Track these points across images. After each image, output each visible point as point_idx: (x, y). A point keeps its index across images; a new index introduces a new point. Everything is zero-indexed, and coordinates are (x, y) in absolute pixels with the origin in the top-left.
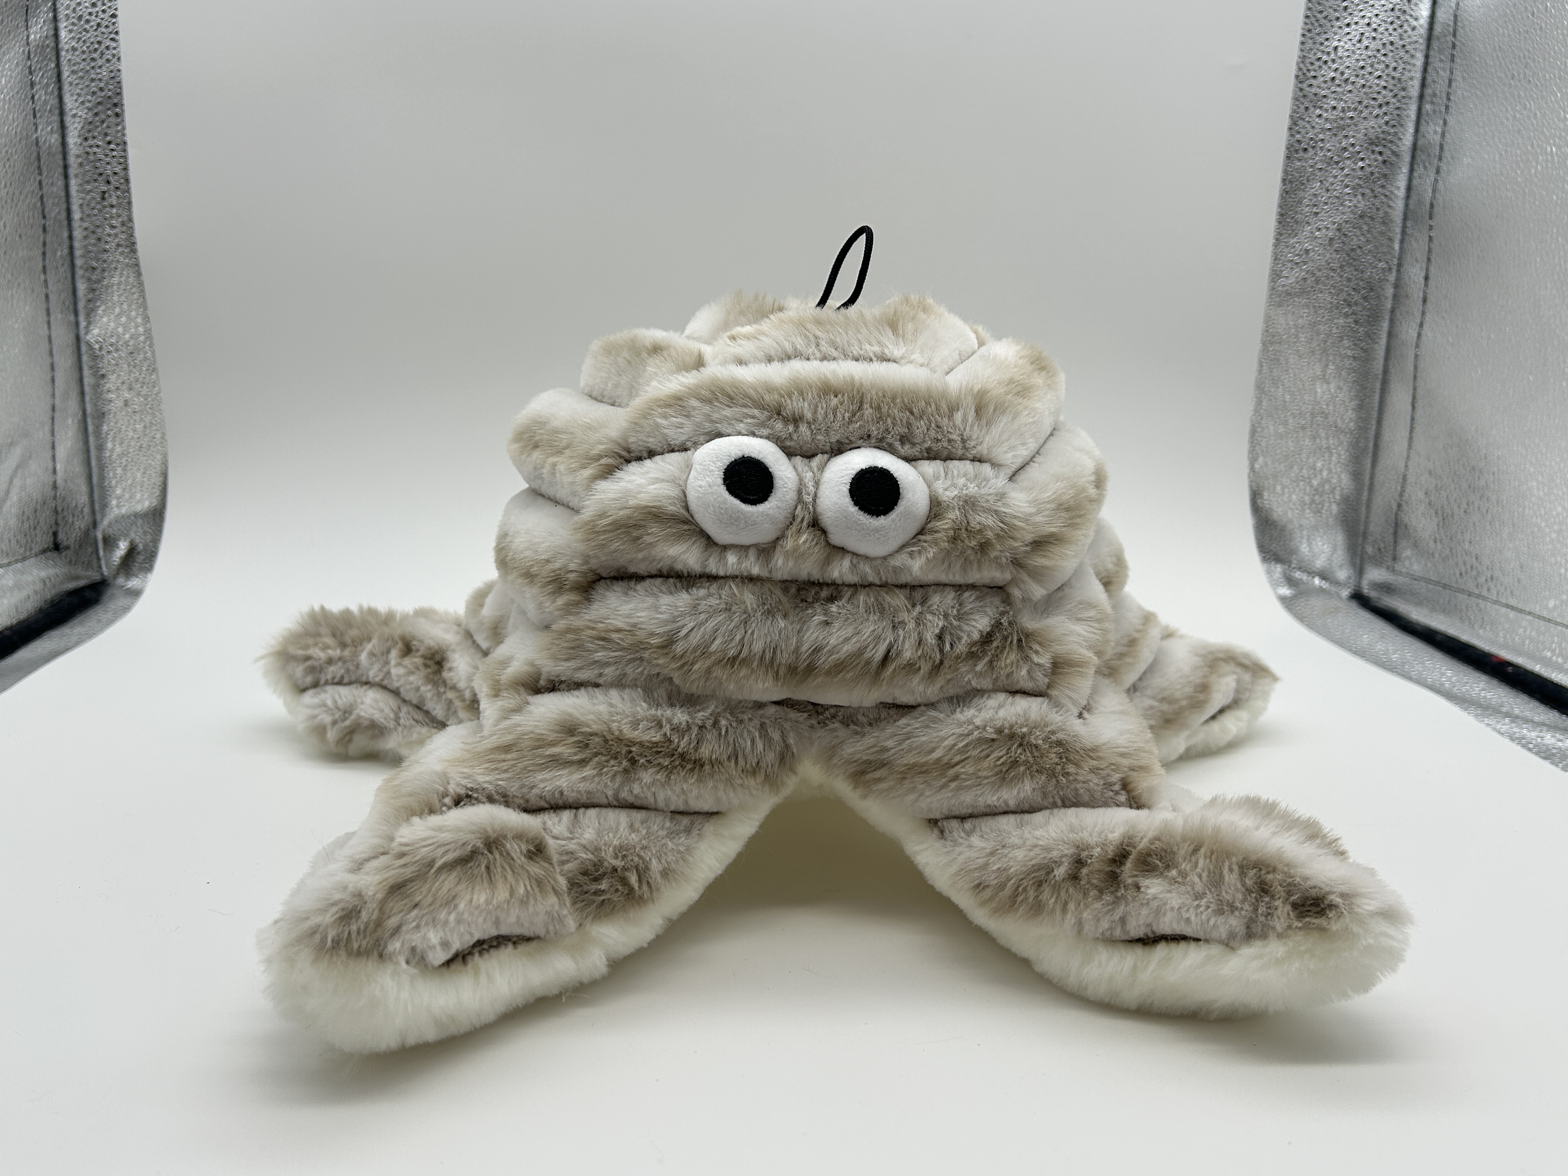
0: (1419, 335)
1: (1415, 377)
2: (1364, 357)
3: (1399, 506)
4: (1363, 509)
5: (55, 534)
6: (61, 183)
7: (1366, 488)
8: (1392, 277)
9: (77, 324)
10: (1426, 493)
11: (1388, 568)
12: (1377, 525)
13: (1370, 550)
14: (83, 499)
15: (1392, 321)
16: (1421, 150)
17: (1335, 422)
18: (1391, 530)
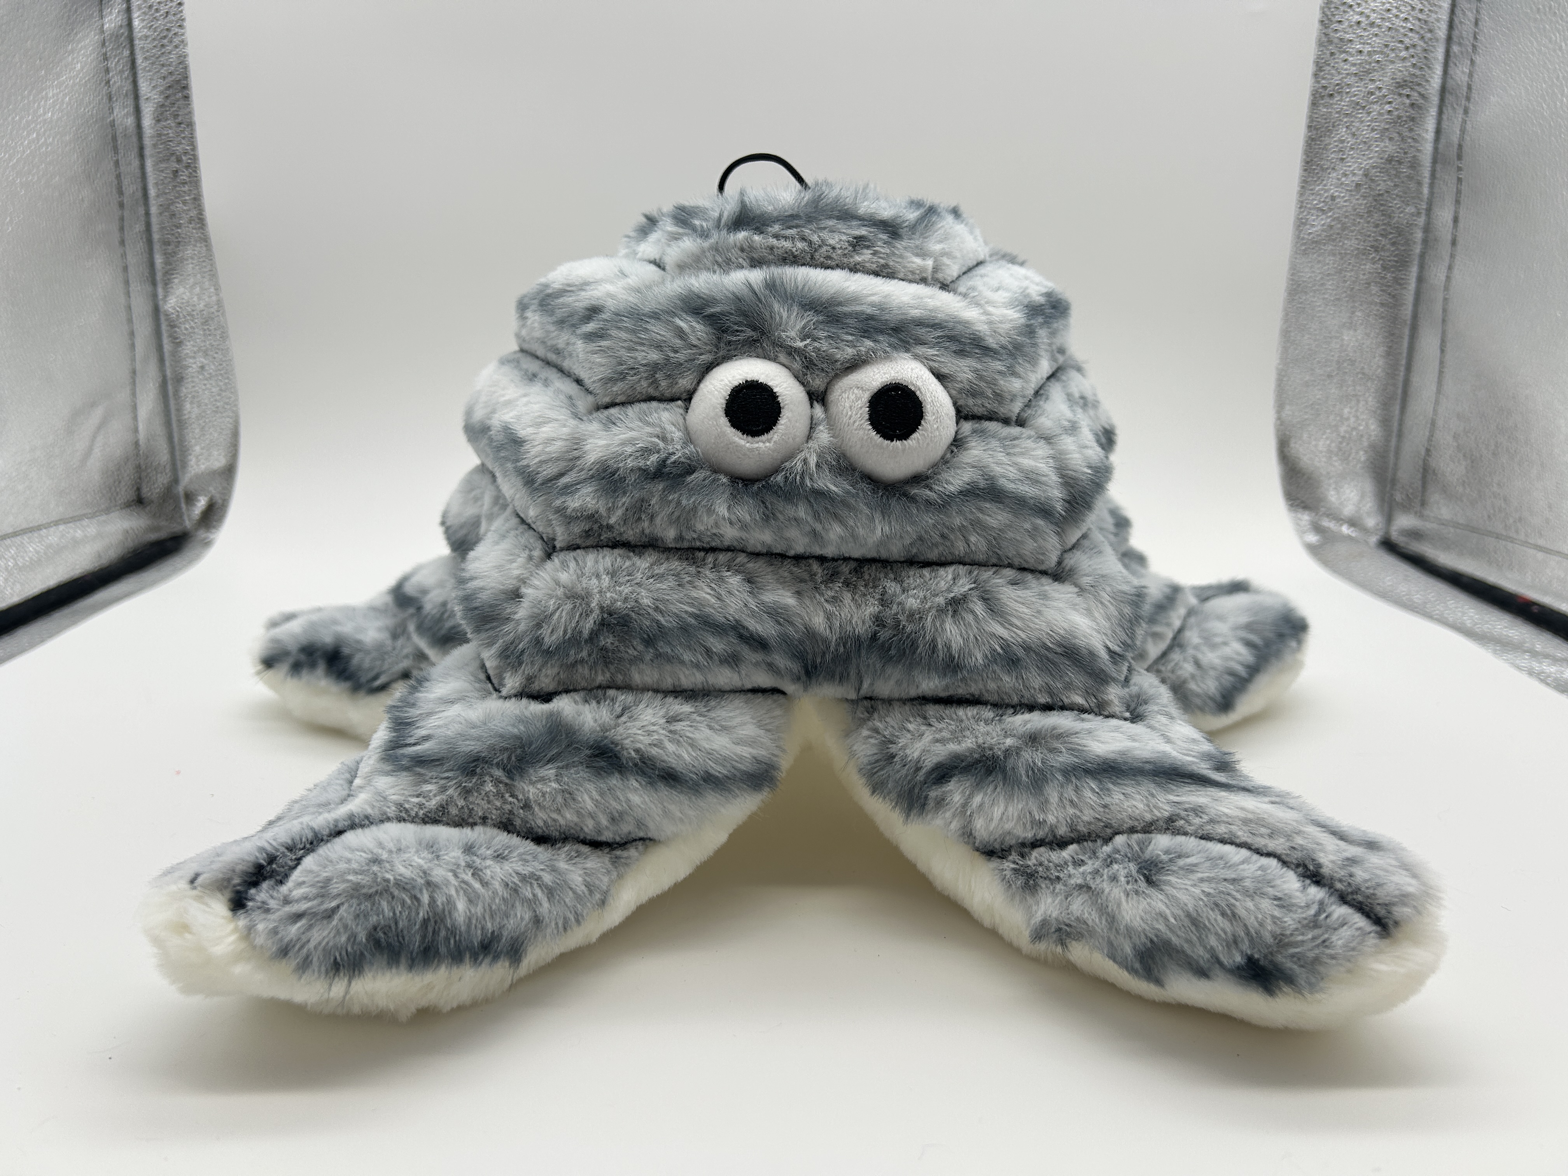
0: (1448, 278)
1: (1444, 321)
2: (1393, 302)
3: (1428, 451)
4: (1392, 455)
5: (138, 489)
6: (136, 163)
7: (1394, 434)
8: (1421, 221)
9: (155, 296)
10: (1454, 437)
11: (1416, 513)
12: (1407, 472)
13: (1398, 497)
14: (164, 457)
15: (1422, 267)
16: (1449, 92)
17: (1363, 368)
18: (1420, 476)
